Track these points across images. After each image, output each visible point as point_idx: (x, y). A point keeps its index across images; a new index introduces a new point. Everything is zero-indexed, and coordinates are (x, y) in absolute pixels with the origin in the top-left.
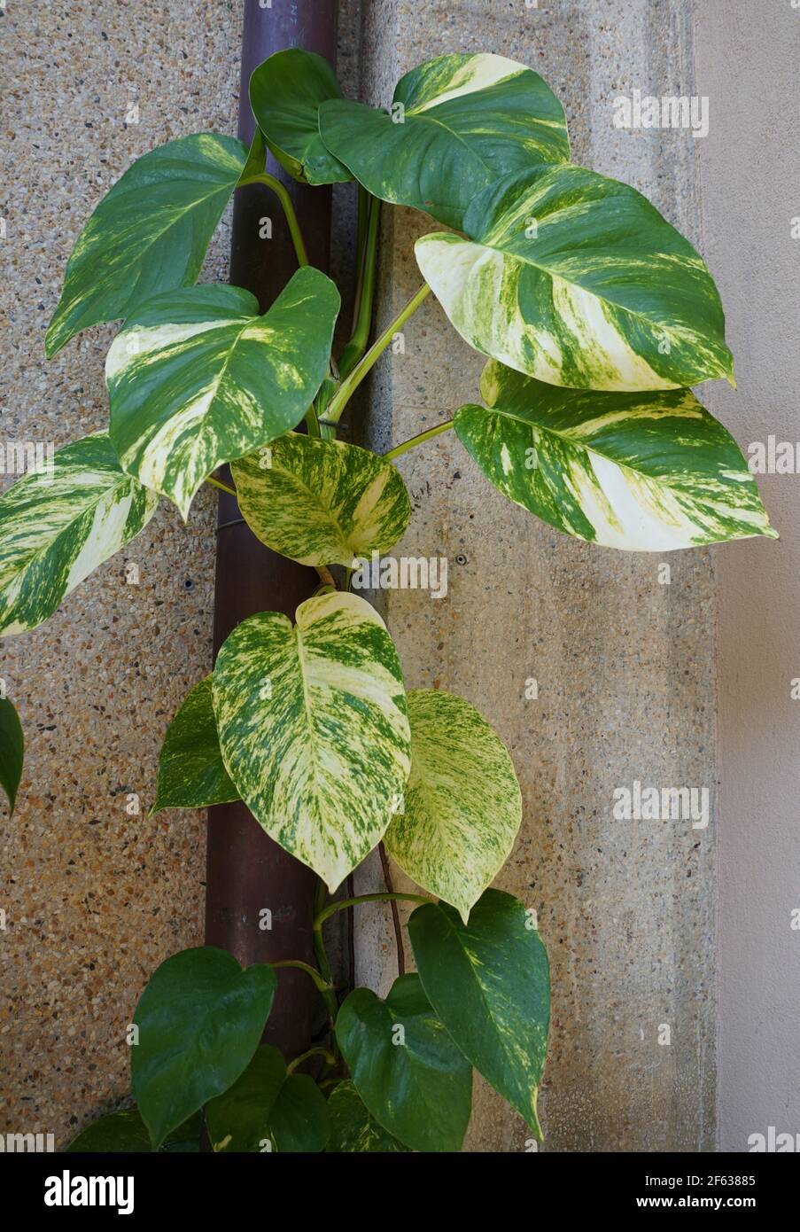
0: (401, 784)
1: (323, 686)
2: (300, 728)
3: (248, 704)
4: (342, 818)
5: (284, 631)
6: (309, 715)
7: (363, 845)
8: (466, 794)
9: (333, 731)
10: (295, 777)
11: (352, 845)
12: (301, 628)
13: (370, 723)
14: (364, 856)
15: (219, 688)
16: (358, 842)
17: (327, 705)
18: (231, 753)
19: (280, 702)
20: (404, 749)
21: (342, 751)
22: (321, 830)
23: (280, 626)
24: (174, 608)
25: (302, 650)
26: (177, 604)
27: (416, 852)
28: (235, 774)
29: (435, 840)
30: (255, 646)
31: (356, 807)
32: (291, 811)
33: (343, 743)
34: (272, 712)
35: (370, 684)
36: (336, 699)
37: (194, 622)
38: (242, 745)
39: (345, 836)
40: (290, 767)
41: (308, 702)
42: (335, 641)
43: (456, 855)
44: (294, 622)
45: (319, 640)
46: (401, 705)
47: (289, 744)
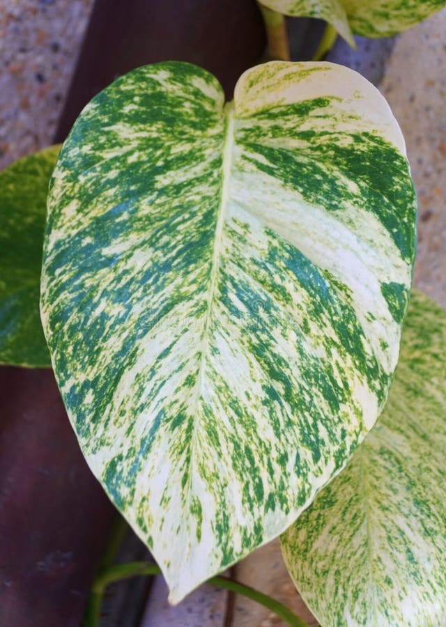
0: (349, 441)
1: (256, 225)
2: (194, 287)
3: (110, 216)
4: (226, 469)
5: (208, 107)
6: (215, 268)
7: (251, 531)
8: (426, 476)
9: (253, 311)
10: (162, 372)
11: (231, 523)
12: (239, 110)
13: (325, 317)
14: (247, 552)
15: (67, 173)
16: (243, 523)
17: (254, 262)
18: (57, 294)
19: (170, 229)
20: (376, 383)
21: (259, 350)
22: (184, 482)
23: (203, 96)
24: (13, 25)
25: (231, 151)
26: (19, 19)
27: (321, 552)
28: (56, 332)
29: (357, 541)
30: (151, 118)
31: (257, 459)
32: (141, 430)
33: (264, 337)
34: (152, 243)
35: (347, 247)
36: (272, 255)
37: (39, 60)
38: (82, 286)
39: (223, 504)
40: (159, 350)
41: (220, 244)
42: (298, 151)
43: (389, 582)
44: (229, 96)
45: (268, 141)
46: (397, 304)
47: (167, 310)
